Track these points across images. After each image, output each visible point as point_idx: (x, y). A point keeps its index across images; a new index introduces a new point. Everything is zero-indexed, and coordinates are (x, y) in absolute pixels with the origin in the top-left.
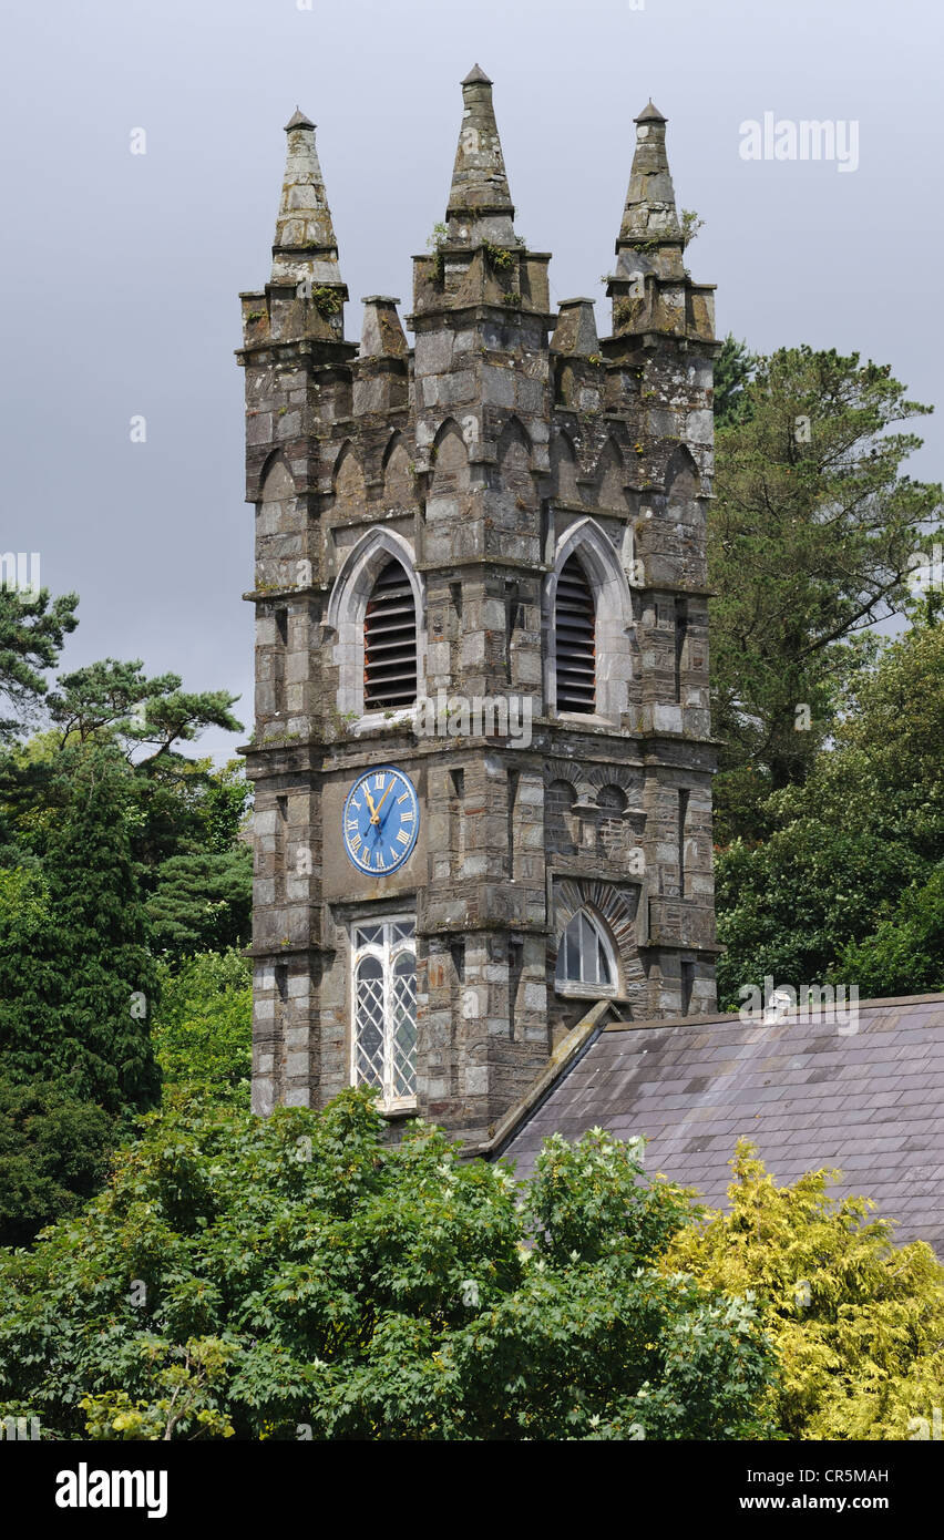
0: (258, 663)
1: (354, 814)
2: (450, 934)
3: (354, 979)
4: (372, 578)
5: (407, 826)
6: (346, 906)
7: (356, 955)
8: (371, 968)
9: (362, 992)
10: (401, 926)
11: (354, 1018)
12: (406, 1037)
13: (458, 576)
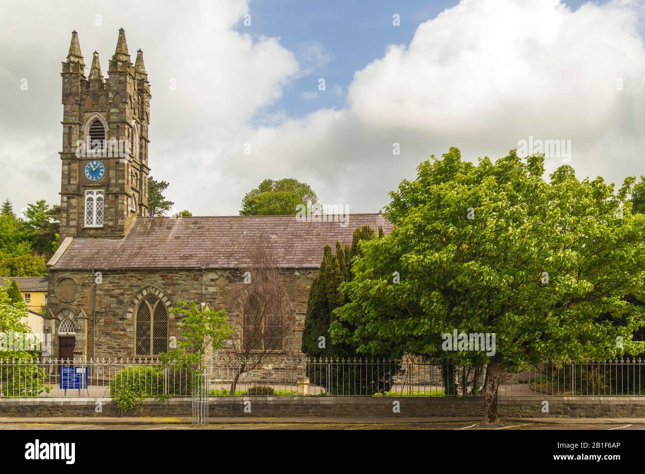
0: (63, 136)
1: (87, 169)
2: (115, 194)
3: (86, 200)
4: (92, 123)
5: (102, 172)
6: (85, 186)
7: (87, 197)
8: (91, 199)
9: (88, 204)
10: (99, 192)
11: (86, 208)
12: (99, 213)
13: (118, 124)
